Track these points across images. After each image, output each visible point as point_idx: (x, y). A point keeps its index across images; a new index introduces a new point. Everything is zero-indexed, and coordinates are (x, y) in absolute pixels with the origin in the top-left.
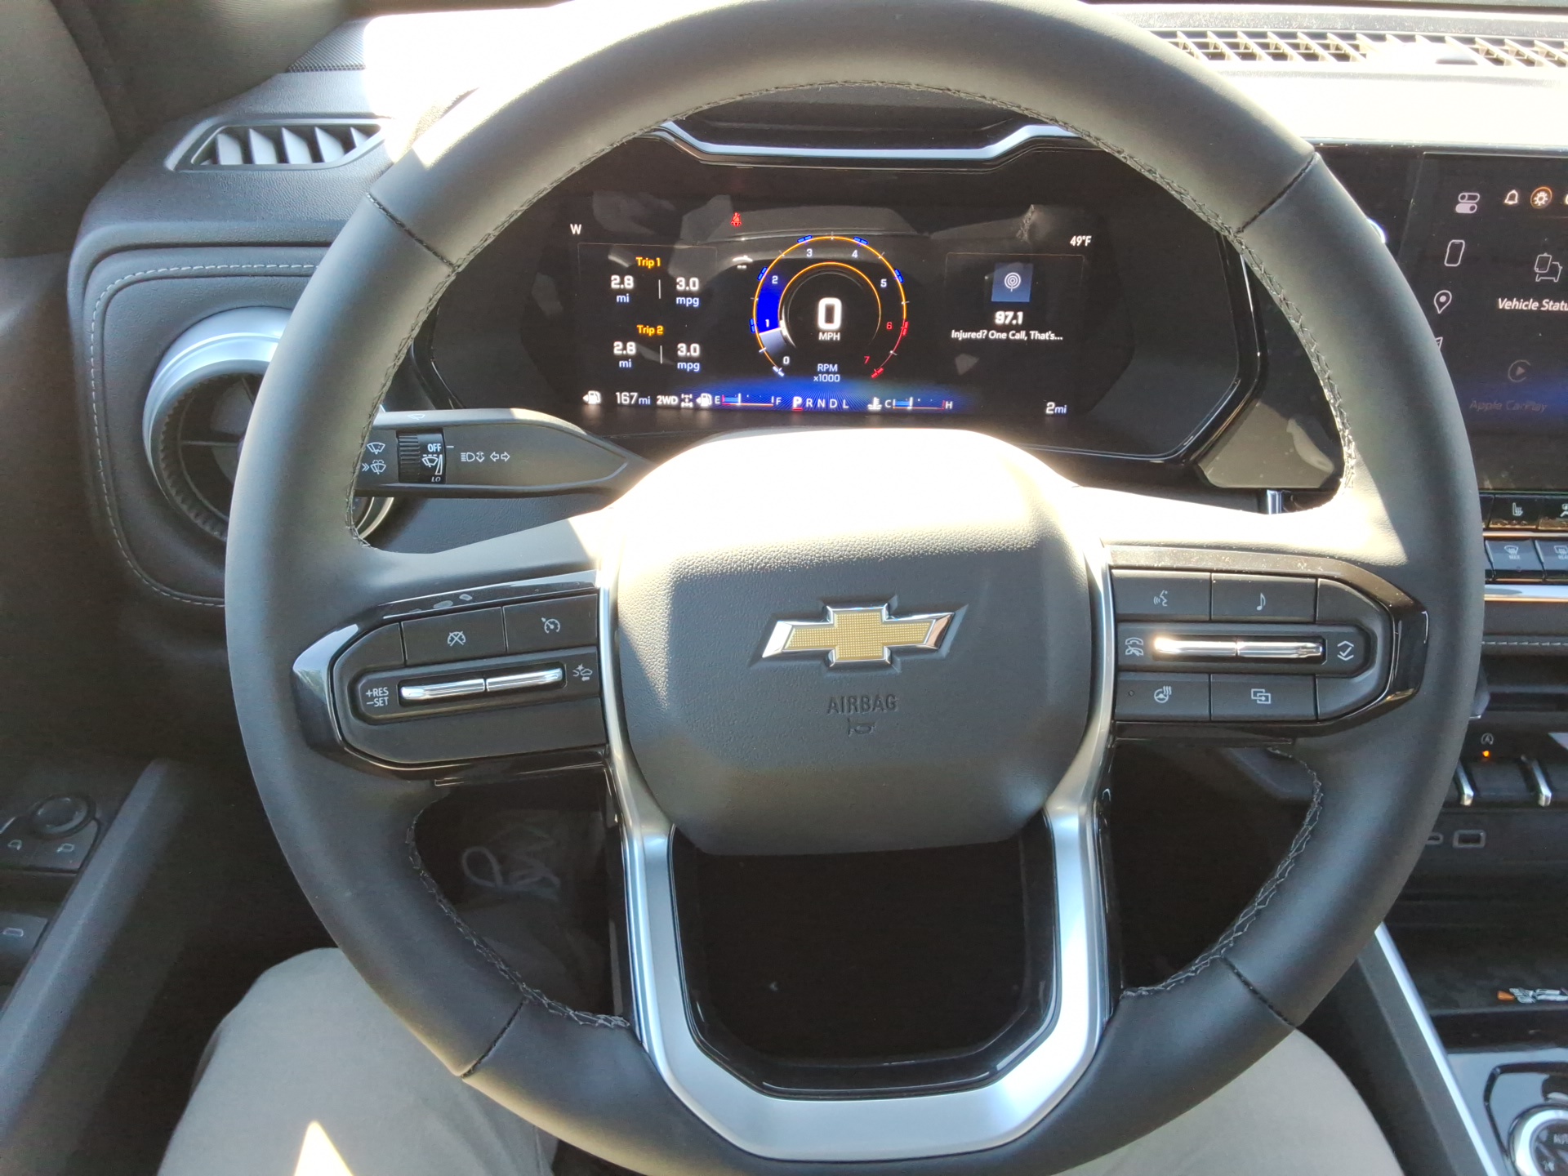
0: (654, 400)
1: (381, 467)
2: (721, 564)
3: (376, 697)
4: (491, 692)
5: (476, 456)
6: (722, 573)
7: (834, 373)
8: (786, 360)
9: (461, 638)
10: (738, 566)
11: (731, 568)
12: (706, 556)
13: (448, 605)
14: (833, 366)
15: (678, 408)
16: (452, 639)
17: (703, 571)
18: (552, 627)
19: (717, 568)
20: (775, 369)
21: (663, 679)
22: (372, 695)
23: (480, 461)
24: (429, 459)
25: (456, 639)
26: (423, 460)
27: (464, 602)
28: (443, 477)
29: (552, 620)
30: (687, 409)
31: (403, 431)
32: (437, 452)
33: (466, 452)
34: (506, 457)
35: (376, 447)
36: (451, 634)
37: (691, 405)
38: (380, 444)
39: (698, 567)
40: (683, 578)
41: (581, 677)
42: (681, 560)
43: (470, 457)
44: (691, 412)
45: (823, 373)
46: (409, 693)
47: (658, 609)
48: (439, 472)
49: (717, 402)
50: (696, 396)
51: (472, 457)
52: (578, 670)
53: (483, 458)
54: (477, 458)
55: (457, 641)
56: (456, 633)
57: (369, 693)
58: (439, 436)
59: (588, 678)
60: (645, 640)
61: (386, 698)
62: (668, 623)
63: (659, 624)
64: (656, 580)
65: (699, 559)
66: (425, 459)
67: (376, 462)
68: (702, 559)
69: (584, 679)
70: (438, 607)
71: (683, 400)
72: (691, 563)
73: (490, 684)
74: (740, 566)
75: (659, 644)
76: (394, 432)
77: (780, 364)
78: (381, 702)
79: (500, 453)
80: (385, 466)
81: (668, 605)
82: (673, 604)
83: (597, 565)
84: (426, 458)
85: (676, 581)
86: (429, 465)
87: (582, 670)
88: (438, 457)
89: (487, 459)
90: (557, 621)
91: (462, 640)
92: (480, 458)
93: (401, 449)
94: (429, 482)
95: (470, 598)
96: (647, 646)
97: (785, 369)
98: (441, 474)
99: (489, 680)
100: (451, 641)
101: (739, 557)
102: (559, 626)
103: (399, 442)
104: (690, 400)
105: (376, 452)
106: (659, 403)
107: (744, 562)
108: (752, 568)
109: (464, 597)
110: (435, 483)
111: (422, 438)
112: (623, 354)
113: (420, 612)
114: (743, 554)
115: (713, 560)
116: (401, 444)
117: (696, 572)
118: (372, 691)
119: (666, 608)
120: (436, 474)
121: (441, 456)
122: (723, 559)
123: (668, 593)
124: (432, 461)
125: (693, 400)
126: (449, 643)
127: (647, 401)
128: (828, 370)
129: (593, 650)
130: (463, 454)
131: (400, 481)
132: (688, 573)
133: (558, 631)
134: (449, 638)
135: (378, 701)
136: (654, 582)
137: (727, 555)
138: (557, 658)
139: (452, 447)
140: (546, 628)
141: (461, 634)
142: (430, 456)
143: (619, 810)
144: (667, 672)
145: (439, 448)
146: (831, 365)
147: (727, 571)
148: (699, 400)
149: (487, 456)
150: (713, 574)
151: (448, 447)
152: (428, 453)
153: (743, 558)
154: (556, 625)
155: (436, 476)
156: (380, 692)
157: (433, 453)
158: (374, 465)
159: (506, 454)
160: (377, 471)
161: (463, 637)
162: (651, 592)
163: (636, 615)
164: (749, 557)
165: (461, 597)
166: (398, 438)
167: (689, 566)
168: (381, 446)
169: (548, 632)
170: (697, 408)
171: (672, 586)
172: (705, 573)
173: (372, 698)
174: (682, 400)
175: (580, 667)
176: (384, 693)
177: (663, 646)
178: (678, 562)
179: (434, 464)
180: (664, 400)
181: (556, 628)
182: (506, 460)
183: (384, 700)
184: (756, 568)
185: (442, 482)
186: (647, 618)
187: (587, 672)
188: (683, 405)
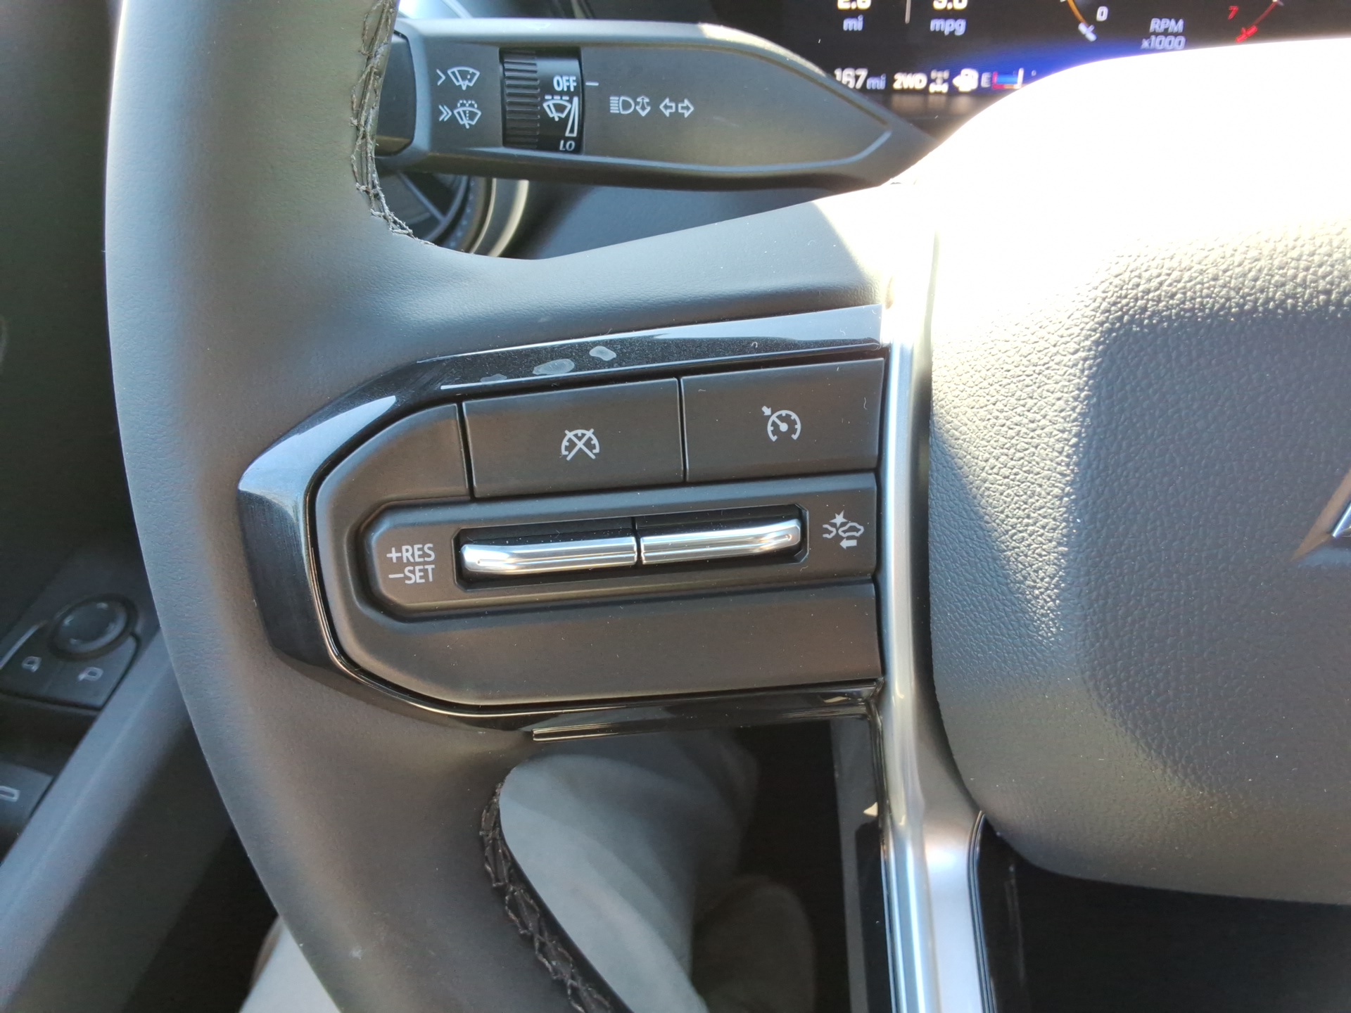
0: (891, 81)
1: (472, 115)
2: (1238, 290)
3: (409, 563)
4: (647, 566)
5: (637, 103)
6: (1242, 312)
7: (1176, 35)
8: (1102, 14)
9: (589, 444)
10: (1287, 296)
11: (1267, 301)
12: (1197, 267)
13: (563, 369)
14: (1177, 22)
15: (925, 92)
16: (572, 445)
17: (1188, 305)
18: (784, 427)
19: (1229, 299)
20: (1083, 28)
21: (1051, 569)
22: (399, 559)
23: (643, 114)
24: (555, 105)
25: (580, 444)
26: (545, 105)
27: (598, 363)
28: (578, 140)
29: (784, 413)
30: (938, 94)
31: (510, 49)
32: (568, 93)
33: (619, 96)
34: (687, 108)
35: (464, 75)
36: (570, 435)
37: (944, 88)
38: (471, 70)
39: (1172, 296)
40: (1131, 321)
41: (838, 538)
42: (1126, 277)
43: (626, 105)
44: (943, 99)
45: (1156, 34)
46: (479, 557)
47: (1051, 399)
48: (572, 131)
49: (985, 84)
50: (955, 73)
51: (630, 106)
52: (834, 525)
53: (648, 109)
54: (638, 108)
55: (580, 449)
56: (579, 432)
57: (394, 555)
58: (573, 65)
59: (853, 543)
60: (1005, 471)
61: (430, 567)
62: (1078, 435)
63: (1050, 435)
64: (1052, 328)
65: (1175, 275)
66: (549, 104)
67: (463, 105)
68: (1186, 276)
69: (845, 544)
70: (544, 372)
71: (934, 81)
72: (1154, 284)
73: (649, 548)
74: (1294, 296)
75: (1046, 484)
76: (496, 51)
77: (1091, 20)
78: (418, 574)
79: (677, 100)
80: (479, 113)
81: (1081, 390)
82: (1096, 389)
83: (880, 295)
84: (551, 103)
85: (1110, 331)
86: (556, 116)
87: (843, 525)
88: (571, 101)
89: (655, 110)
90: (794, 416)
91: (591, 447)
92: (643, 108)
93: (508, 82)
94: (556, 149)
95: (610, 355)
96: (1009, 487)
97: (1099, 28)
98: (575, 135)
99: (647, 541)
100: (569, 449)
101: (1291, 272)
102: (798, 427)
103: (504, 70)
104: (944, 81)
105: (464, 85)
106: (897, 86)
107: (1304, 284)
108: (1328, 302)
109: (601, 352)
110: (566, 152)
111: (545, 66)
112: (850, 9)
113: (503, 380)
114: (1303, 264)
115: (1215, 279)
116: (507, 74)
117: (1168, 308)
118: (399, 550)
119: (1076, 399)
120: (567, 134)
121: (576, 100)
122: (1244, 275)
123: (1085, 359)
124: (560, 108)
125: (949, 81)
126: (564, 452)
127: (878, 83)
128: (1166, 30)
129: (867, 481)
130: (614, 100)
131: (507, 143)
132: (1144, 309)
133: (795, 437)
134: (565, 443)
135: (413, 572)
136: (1042, 333)
137: (1259, 265)
138: (794, 496)
139: (596, 84)
140: (770, 428)
141: (589, 433)
142: (557, 99)
143: (881, 795)
144: (1063, 555)
145: (573, 85)
146: (1173, 22)
147: (1255, 309)
148: (957, 81)
149: (655, 104)
150: (1213, 315)
151: (588, 84)
152: (553, 93)
153: (1301, 275)
154: (791, 424)
155: (567, 139)
156: (417, 553)
157: (561, 93)
158: (461, 110)
159: (686, 102)
160: (465, 122)
161: (595, 441)
162: (1034, 358)
163: (982, 413)
164: (1321, 271)
165: (593, 353)
166: (502, 62)
167: (1148, 292)
168: (473, 75)
169: (774, 438)
170: (953, 91)
171: (1097, 343)
172: (1192, 309)
173: (400, 565)
174: (930, 81)
175: (839, 519)
176: (425, 555)
177: (1056, 491)
178: (1117, 281)
179: (563, 116)
180: (904, 81)
181: (792, 429)
182: (687, 114)
183: (425, 571)
184: (1339, 304)
185: (577, 150)
186: (1017, 419)
187: (853, 529)
188: (933, 88)
